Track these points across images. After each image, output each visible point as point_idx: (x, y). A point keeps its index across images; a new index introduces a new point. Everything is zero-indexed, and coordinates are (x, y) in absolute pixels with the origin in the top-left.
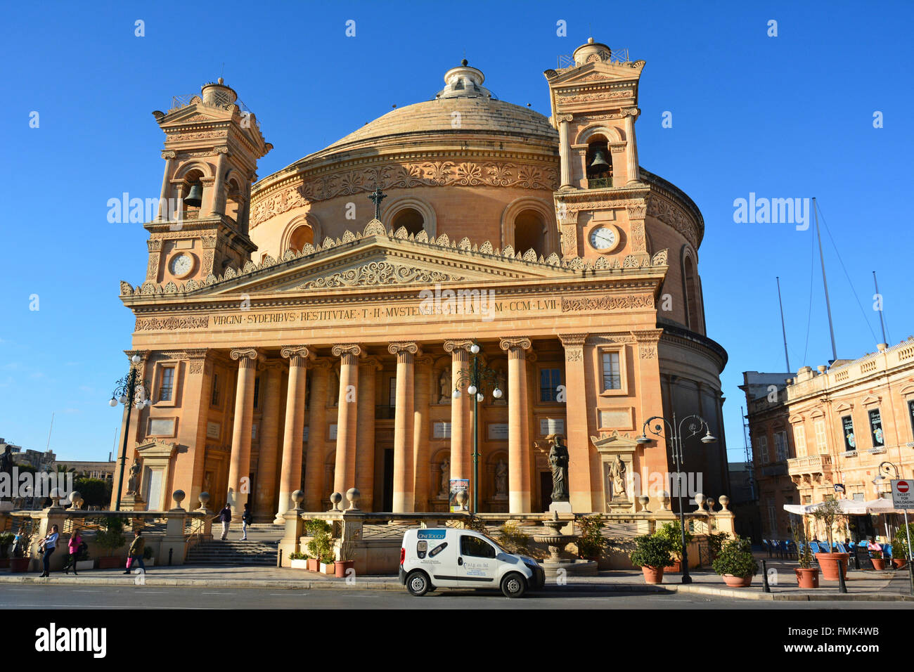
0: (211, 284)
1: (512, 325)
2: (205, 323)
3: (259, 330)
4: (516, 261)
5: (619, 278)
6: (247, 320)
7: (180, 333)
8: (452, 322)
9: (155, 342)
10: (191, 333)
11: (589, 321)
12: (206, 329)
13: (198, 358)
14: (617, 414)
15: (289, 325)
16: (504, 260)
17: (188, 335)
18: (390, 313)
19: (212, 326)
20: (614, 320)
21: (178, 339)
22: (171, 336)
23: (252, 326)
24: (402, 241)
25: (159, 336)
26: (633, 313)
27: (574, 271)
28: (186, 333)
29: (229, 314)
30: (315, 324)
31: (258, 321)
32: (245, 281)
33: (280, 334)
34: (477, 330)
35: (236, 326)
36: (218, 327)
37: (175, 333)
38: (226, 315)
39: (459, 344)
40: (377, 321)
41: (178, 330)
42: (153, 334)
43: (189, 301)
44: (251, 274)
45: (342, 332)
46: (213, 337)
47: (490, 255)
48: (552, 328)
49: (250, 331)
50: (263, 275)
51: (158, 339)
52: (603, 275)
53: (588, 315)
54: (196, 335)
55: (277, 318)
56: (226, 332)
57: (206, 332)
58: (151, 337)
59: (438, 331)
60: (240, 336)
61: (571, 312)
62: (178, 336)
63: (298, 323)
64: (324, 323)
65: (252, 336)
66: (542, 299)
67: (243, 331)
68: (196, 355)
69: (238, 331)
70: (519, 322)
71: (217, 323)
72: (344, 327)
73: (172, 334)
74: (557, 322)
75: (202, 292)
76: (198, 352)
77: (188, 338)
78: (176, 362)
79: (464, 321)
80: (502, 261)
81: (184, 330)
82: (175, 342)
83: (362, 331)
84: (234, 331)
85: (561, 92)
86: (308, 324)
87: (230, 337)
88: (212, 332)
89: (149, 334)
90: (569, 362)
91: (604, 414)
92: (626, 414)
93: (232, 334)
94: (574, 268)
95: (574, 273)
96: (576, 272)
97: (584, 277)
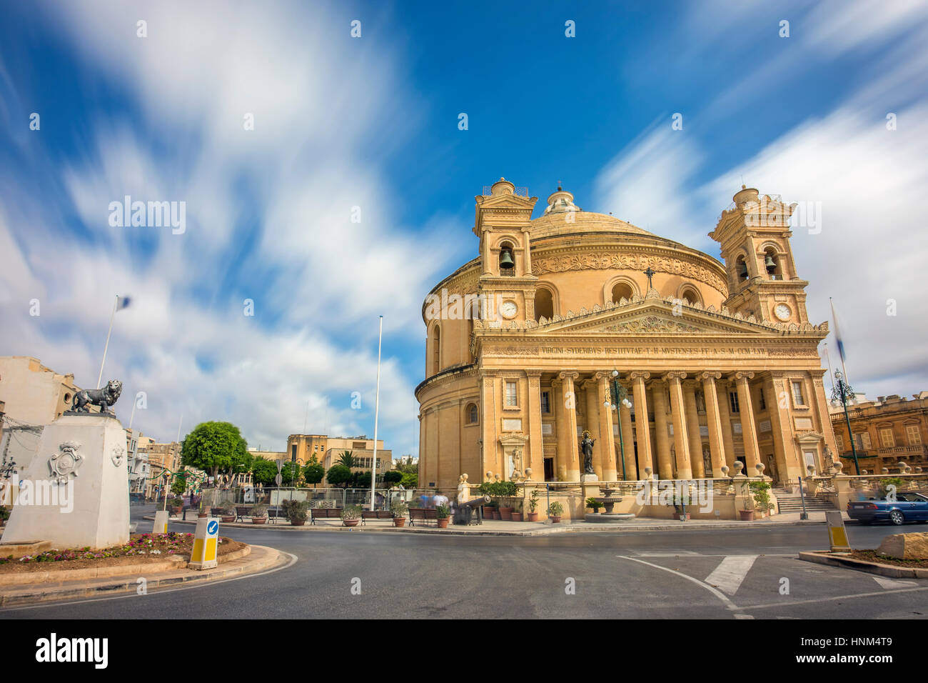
0: (543, 325)
1: (741, 363)
2: (536, 351)
3: (577, 359)
5: (802, 337)
6: (567, 351)
7: (520, 358)
8: (705, 359)
9: (500, 364)
10: (527, 358)
11: (785, 363)
12: (537, 356)
13: (535, 376)
14: (805, 420)
15: (597, 355)
18: (665, 351)
19: (542, 354)
20: (799, 363)
21: (518, 362)
22: (512, 360)
23: (571, 355)
24: (672, 304)
25: (503, 360)
26: (809, 359)
28: (524, 358)
29: (553, 347)
30: (617, 355)
31: (575, 352)
32: (566, 323)
33: (592, 362)
34: (720, 365)
35: (559, 355)
36: (547, 355)
37: (516, 358)
38: (551, 347)
39: (713, 374)
40: (656, 356)
41: (517, 356)
42: (499, 358)
43: (526, 335)
44: (573, 318)
45: (635, 362)
46: (544, 362)
47: (728, 318)
48: (764, 366)
49: (571, 359)
50: (579, 320)
51: (503, 361)
52: (795, 335)
53: (784, 359)
55: (588, 350)
56: (553, 359)
57: (539, 358)
59: (698, 365)
60: (564, 362)
61: (773, 357)
63: (603, 355)
64: (622, 355)
65: (572, 362)
66: (756, 348)
67: (566, 359)
68: (534, 374)
69: (562, 359)
70: (745, 362)
71: (545, 352)
72: (636, 359)
73: (513, 358)
74: (767, 362)
76: (535, 372)
77: (525, 361)
78: (518, 378)
79: (712, 359)
80: (735, 322)
81: (522, 356)
82: (515, 364)
83: (648, 362)
84: (559, 359)
86: (610, 356)
87: (556, 362)
88: (543, 358)
89: (496, 358)
90: (776, 387)
91: (796, 420)
92: (809, 420)
93: (557, 360)
94: (778, 329)
95: (778, 332)
96: (780, 332)
97: (783, 335)
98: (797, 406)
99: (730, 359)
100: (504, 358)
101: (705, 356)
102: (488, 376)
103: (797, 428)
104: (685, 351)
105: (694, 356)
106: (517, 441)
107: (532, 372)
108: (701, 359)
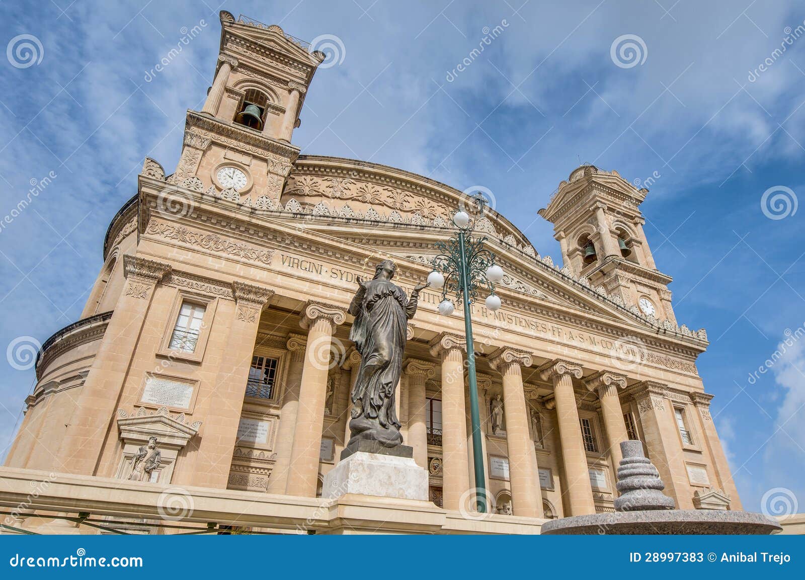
0: (294, 211)
1: (607, 361)
2: (269, 256)
3: (346, 290)
4: (609, 302)
5: (680, 343)
6: (331, 274)
7: (228, 259)
8: (558, 343)
9: (181, 259)
10: (244, 264)
11: (663, 375)
12: (268, 266)
13: (254, 300)
14: (699, 469)
16: (600, 297)
17: (239, 266)
18: (499, 316)
19: (276, 265)
20: (678, 379)
21: (223, 266)
22: (211, 258)
23: (337, 282)
24: (511, 248)
25: (191, 253)
27: (651, 325)
28: (237, 262)
29: (304, 258)
31: (344, 279)
32: (339, 224)
34: (580, 358)
35: (313, 276)
36: (288, 269)
37: (220, 257)
38: (301, 258)
39: (570, 368)
40: (485, 320)
41: (224, 255)
42: (180, 247)
43: (254, 221)
44: (350, 219)
45: (451, 322)
46: (280, 279)
48: (637, 373)
49: (334, 287)
50: (362, 226)
51: (189, 256)
52: (670, 336)
53: (660, 369)
54: (252, 270)
56: (299, 278)
57: (270, 270)
58: (176, 250)
59: (546, 350)
60: (319, 290)
61: (647, 363)
62: (224, 262)
64: (429, 306)
65: (335, 294)
67: (325, 285)
68: (252, 296)
69: (318, 283)
71: (286, 264)
73: (214, 256)
74: (640, 369)
75: (278, 217)
76: (256, 293)
77: (239, 269)
78: (213, 298)
79: (568, 346)
80: (597, 298)
81: (234, 256)
82: (216, 268)
84: (312, 281)
87: (305, 287)
88: (280, 273)
89: (173, 246)
90: (656, 409)
91: (689, 468)
92: (704, 471)
93: (308, 284)
94: (652, 323)
95: (652, 328)
96: (653, 327)
97: (657, 334)
98: (687, 445)
99: (591, 352)
100: (193, 251)
101: (557, 339)
102: (139, 274)
103: (693, 481)
104: (529, 325)
105: (542, 335)
106: (168, 430)
107: (249, 290)
108: (552, 342)
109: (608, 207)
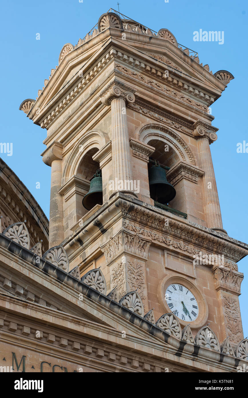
4: (71, 282)
16: (51, 271)
27: (167, 335)
47: (25, 251)
80: (45, 271)
85: (120, 54)
94: (168, 331)
95: (166, 341)
96: (170, 340)
97: (179, 355)
109: (136, 96)
